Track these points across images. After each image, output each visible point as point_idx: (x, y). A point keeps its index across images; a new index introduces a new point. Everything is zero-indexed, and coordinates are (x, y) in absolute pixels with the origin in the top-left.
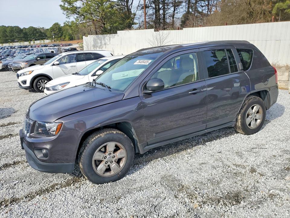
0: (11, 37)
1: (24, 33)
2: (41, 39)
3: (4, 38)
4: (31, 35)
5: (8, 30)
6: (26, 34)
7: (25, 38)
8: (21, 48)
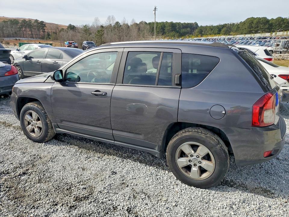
0: (256, 28)
1: (269, 24)
2: (285, 31)
3: (249, 30)
4: (276, 26)
5: (255, 22)
6: (271, 25)
7: (270, 29)
8: (260, 39)
